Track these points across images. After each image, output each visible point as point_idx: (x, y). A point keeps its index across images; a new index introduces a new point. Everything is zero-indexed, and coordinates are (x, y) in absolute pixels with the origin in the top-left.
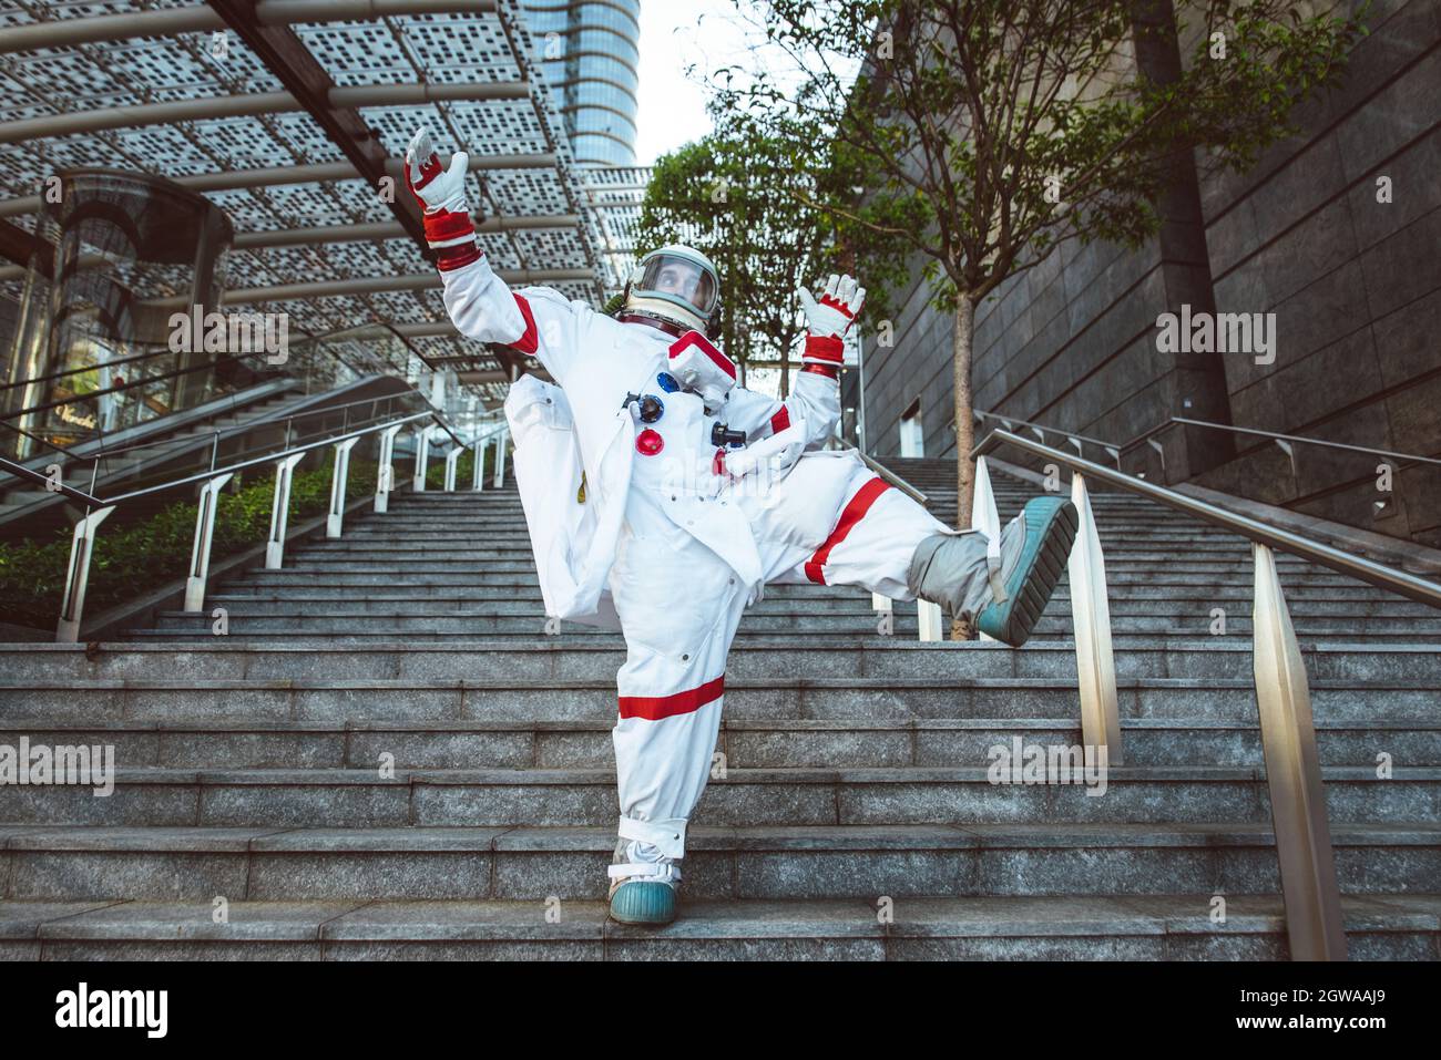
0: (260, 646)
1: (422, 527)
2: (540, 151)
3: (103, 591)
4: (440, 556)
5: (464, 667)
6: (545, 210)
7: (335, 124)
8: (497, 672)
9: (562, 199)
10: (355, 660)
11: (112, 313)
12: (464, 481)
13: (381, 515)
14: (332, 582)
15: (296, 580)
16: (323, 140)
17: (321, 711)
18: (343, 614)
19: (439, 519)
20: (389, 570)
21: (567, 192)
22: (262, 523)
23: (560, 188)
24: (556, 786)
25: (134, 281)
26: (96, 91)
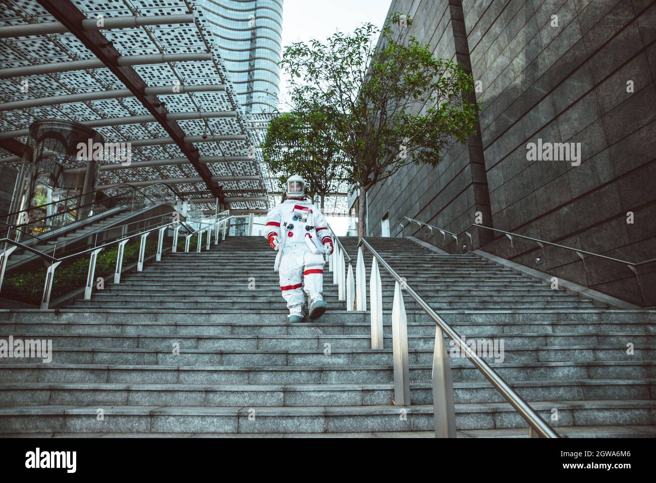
0: (111, 311)
1: (174, 267)
2: (230, 110)
3: (57, 291)
4: (179, 279)
5: (179, 318)
6: (232, 133)
7: (146, 101)
8: (189, 320)
9: (239, 128)
10: (142, 316)
11: (56, 175)
12: (193, 248)
13: (158, 262)
14: (138, 288)
15: (125, 288)
16: (142, 106)
17: (131, 331)
18: (141, 301)
19: (181, 264)
20: (160, 284)
21: (241, 126)
22: (113, 266)
23: (238, 124)
24: (201, 353)
25: (64, 161)
26: (53, 89)
